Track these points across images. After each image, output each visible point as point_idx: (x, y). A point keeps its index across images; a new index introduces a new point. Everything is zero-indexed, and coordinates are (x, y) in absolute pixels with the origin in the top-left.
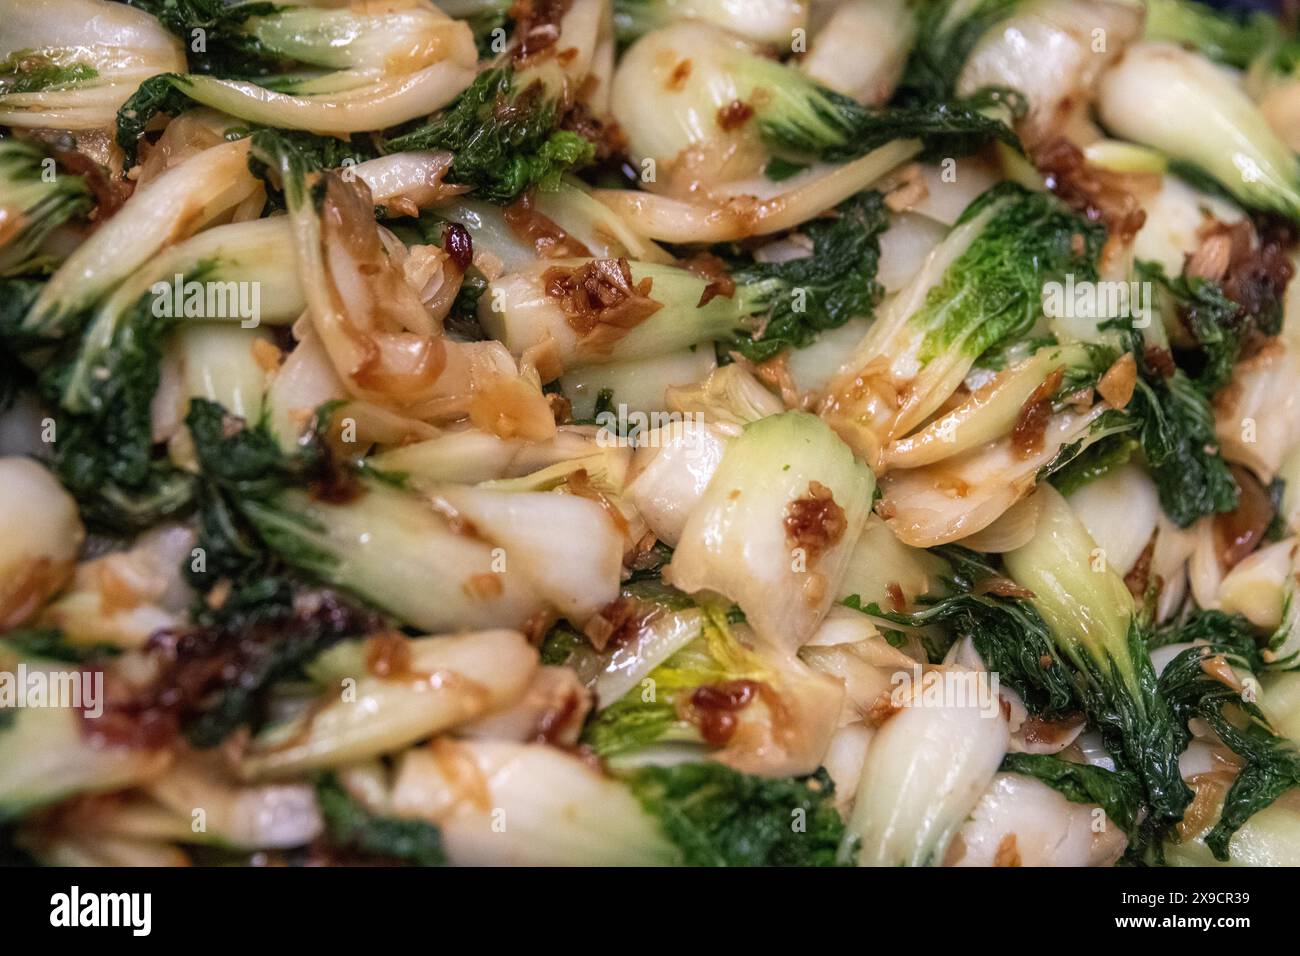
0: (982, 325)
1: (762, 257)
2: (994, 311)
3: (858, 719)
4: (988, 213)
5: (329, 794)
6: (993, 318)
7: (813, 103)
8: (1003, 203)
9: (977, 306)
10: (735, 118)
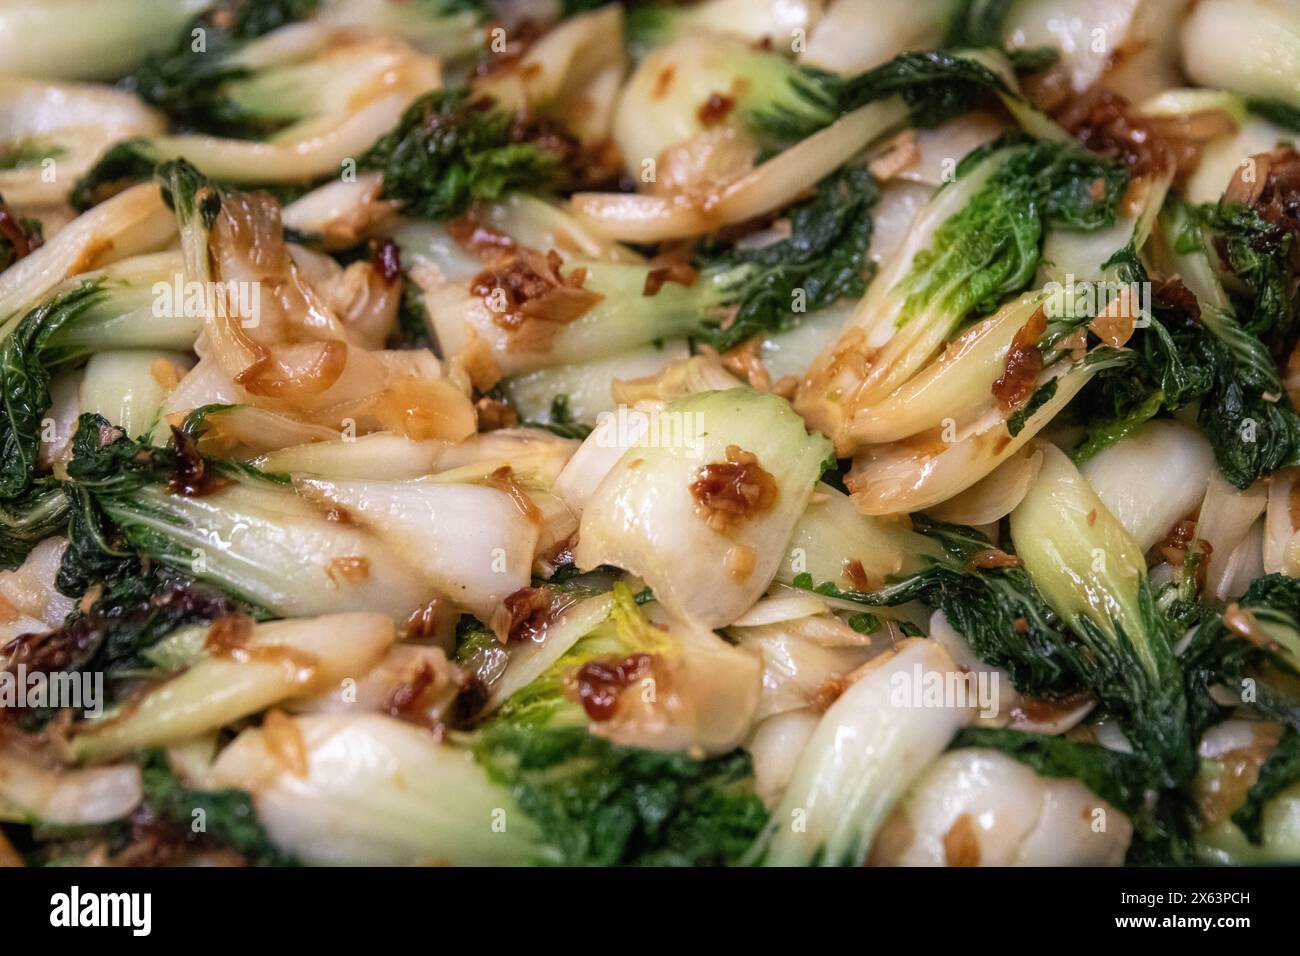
0: (967, 281)
1: (742, 246)
2: (979, 262)
3: (802, 704)
4: (986, 169)
5: (153, 774)
6: (979, 272)
7: (795, 85)
8: (1005, 155)
9: (960, 261)
10: (715, 111)
